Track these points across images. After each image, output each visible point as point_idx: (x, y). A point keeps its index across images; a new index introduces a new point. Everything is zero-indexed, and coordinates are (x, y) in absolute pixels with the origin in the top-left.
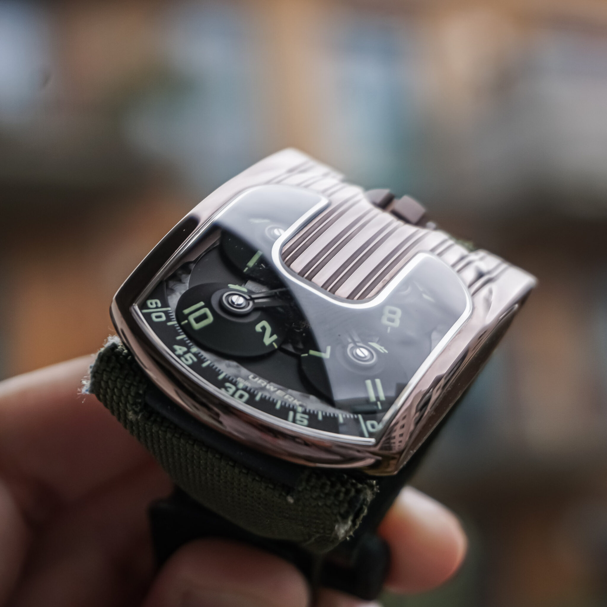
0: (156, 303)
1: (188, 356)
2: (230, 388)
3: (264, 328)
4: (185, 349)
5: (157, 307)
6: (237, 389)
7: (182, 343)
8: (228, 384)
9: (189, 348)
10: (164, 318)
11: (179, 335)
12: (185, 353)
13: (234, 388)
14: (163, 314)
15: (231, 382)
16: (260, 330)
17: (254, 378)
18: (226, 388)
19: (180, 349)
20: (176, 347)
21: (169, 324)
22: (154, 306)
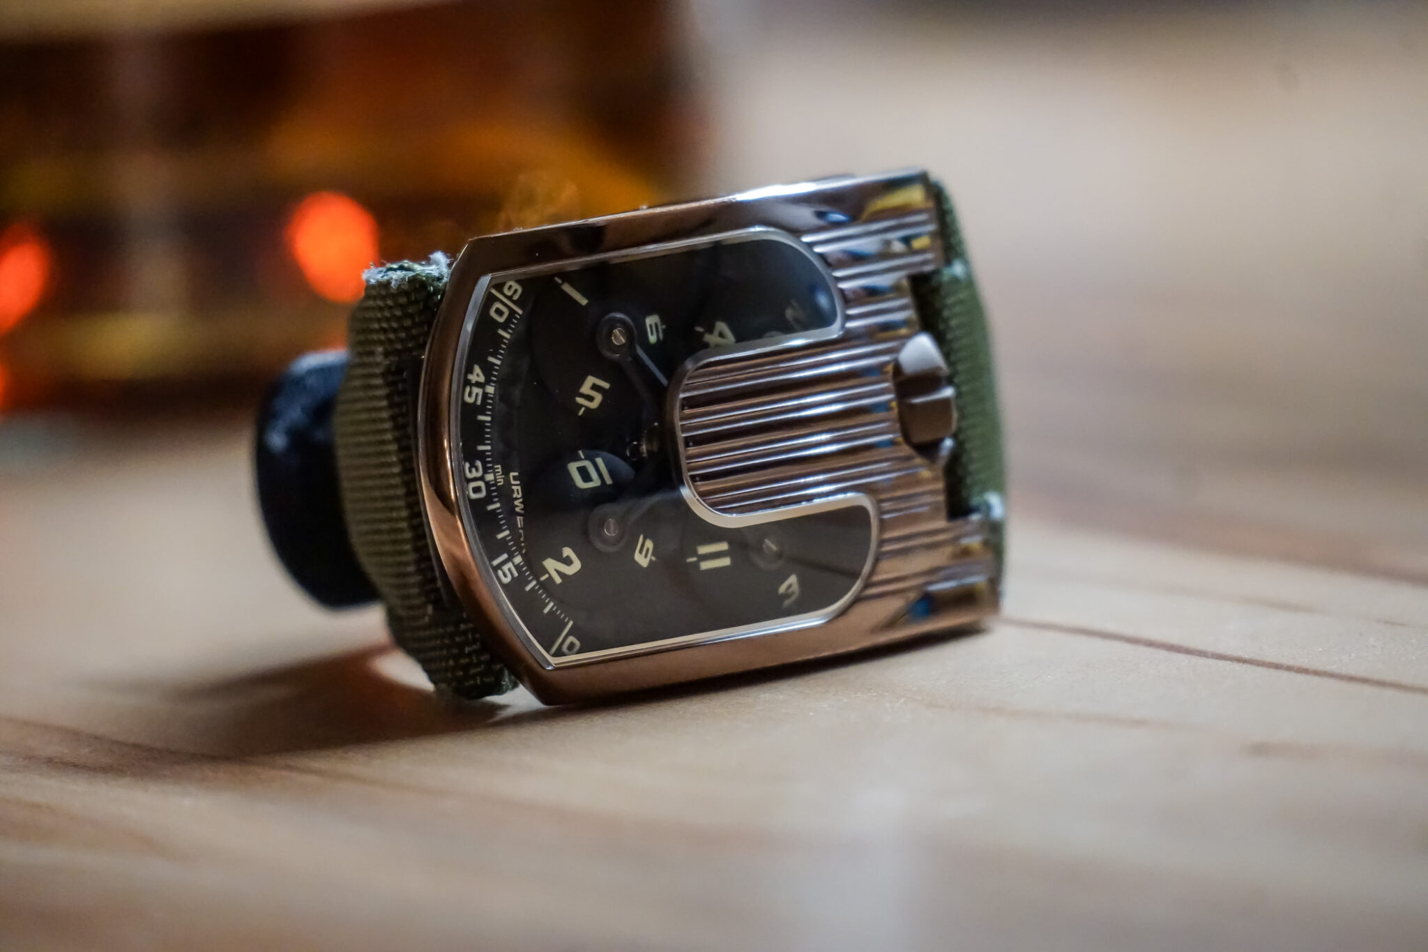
0: (516, 291)
1: (476, 390)
2: (477, 470)
3: (568, 562)
4: (482, 379)
5: (510, 298)
6: (482, 478)
7: (488, 369)
8: (479, 464)
9: (488, 382)
10: (501, 320)
11: (494, 355)
12: (478, 384)
13: (480, 474)
14: (506, 312)
15: (484, 464)
16: (565, 555)
17: (515, 478)
18: (473, 466)
19: (478, 375)
20: (477, 369)
21: (501, 332)
22: (509, 293)
